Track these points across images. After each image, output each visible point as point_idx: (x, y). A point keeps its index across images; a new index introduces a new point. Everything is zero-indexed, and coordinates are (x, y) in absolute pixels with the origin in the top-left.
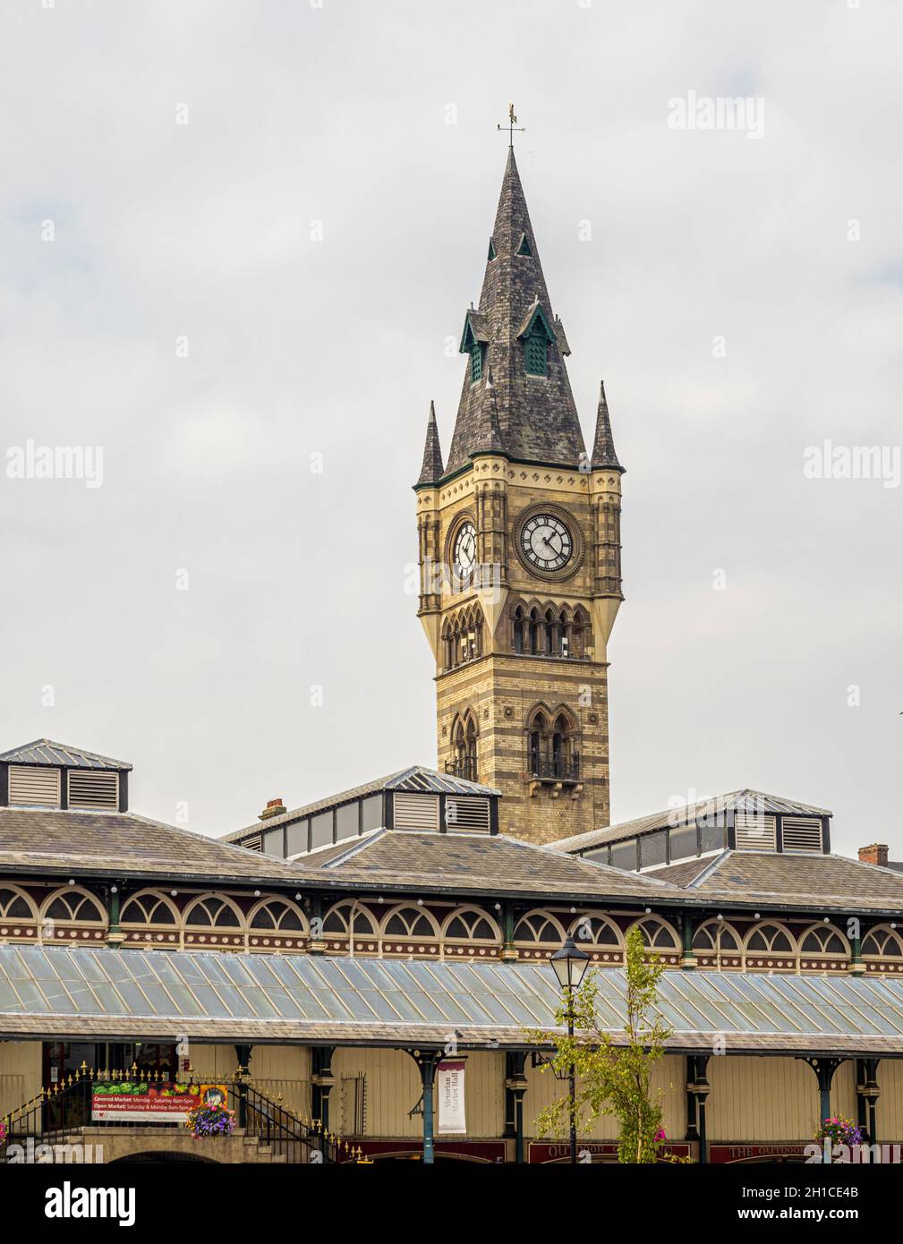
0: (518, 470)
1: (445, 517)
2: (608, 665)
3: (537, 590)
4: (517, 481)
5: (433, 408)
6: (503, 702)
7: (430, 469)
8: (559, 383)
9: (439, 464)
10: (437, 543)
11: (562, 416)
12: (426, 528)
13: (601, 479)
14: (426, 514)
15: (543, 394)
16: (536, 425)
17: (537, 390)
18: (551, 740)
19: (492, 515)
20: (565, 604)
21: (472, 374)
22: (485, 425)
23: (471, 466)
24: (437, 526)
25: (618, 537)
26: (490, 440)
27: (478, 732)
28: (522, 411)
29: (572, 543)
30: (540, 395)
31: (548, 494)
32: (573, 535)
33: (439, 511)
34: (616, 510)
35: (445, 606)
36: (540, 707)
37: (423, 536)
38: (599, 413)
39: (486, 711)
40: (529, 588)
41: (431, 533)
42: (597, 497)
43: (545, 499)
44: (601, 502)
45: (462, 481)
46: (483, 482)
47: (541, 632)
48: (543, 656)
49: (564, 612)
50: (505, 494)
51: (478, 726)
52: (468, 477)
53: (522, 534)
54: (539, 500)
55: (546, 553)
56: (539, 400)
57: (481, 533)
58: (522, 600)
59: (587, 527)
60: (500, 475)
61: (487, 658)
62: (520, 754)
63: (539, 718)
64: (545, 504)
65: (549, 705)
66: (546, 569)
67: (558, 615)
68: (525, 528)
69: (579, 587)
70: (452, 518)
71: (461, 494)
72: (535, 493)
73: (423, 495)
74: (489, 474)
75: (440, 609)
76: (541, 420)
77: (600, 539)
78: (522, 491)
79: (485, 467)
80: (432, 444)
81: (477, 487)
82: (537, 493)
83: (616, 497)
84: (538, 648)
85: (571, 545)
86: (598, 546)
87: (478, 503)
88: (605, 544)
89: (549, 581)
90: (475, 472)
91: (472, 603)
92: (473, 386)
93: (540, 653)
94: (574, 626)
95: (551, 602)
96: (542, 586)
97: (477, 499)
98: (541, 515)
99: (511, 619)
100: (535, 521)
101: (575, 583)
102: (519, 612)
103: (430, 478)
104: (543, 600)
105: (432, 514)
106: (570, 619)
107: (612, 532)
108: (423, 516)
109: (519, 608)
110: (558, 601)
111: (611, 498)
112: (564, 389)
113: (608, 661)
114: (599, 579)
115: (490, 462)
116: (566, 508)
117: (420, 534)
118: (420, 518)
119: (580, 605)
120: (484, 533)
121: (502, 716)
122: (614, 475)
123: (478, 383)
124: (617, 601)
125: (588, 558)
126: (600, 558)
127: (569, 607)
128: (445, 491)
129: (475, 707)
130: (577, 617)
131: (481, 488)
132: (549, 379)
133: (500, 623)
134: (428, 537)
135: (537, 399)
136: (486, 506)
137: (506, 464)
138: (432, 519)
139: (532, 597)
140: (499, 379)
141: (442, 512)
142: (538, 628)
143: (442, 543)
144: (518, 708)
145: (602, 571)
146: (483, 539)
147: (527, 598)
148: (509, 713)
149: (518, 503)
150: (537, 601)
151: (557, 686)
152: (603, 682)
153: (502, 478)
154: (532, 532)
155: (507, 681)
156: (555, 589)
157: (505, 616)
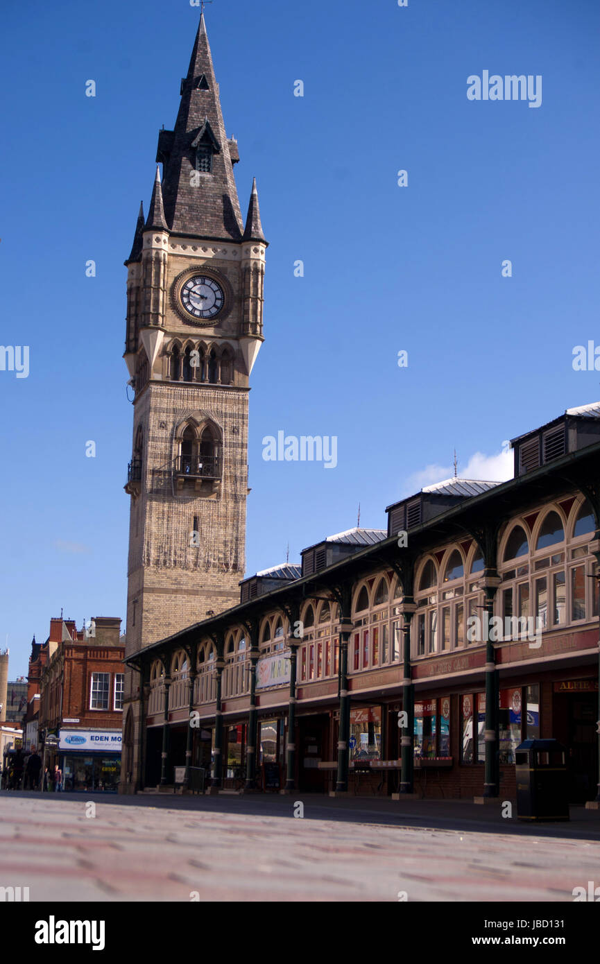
32: (224, 290)
119: (227, 343)
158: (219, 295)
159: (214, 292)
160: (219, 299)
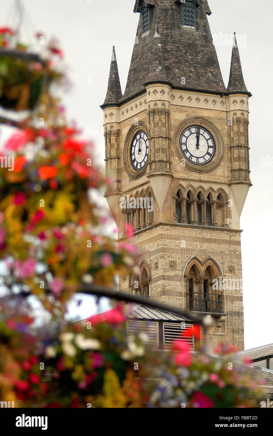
0: (178, 93)
1: (124, 127)
2: (241, 231)
3: (191, 178)
4: (177, 101)
5: (114, 51)
6: (168, 257)
7: (113, 94)
8: (204, 34)
9: (119, 90)
10: (118, 145)
11: (207, 57)
12: (110, 135)
13: (235, 101)
14: (110, 125)
15: (193, 41)
16: (189, 63)
17: (189, 39)
18: (202, 285)
19: (160, 126)
20: (211, 188)
21: (143, 27)
22: (154, 62)
23: (144, 91)
24: (118, 133)
25: (247, 141)
26: (158, 73)
27: (151, 278)
28: (179, 53)
29: (215, 145)
30: (191, 42)
31: (198, 111)
32: (216, 139)
33: (120, 123)
34: (246, 123)
35: (124, 189)
36: (195, 260)
37: (108, 141)
38: (232, 55)
39: (157, 263)
40: (186, 176)
41: (113, 138)
42: (232, 113)
43: (197, 115)
44: (235, 117)
45: (137, 101)
46: (154, 102)
47: (194, 208)
48: (196, 225)
49: (210, 193)
50: (169, 111)
51: (151, 274)
52: (141, 99)
53: (181, 139)
54: (192, 115)
55: (197, 153)
56: (191, 46)
57: (152, 138)
58: (181, 185)
59: (225, 134)
60: (166, 97)
61: (157, 226)
62: (180, 294)
63: (194, 269)
64: (198, 118)
65: (200, 259)
66: (197, 164)
67: (206, 196)
68: (182, 135)
69: (221, 176)
70: (129, 127)
71: (135, 111)
72: (189, 110)
73: (109, 110)
74: (159, 96)
75: (120, 191)
76: (192, 59)
77: (235, 143)
78: (180, 109)
79: (155, 91)
80: (114, 76)
81: (149, 106)
82: (190, 110)
83: (245, 113)
84: (192, 220)
85: (214, 147)
86: (234, 147)
87: (149, 117)
88: (238, 146)
89: (200, 172)
90: (148, 96)
91: (145, 187)
92: (143, 35)
93: (193, 222)
94: (217, 203)
95: (201, 187)
96: (194, 176)
97: (149, 115)
98: (193, 125)
99: (174, 198)
100: (189, 130)
101: (217, 174)
102: (179, 194)
103: (113, 100)
104: (196, 185)
105: (114, 125)
106: (215, 197)
107: (243, 138)
108: (108, 126)
109: (179, 190)
110: (206, 186)
111: (242, 114)
112: (207, 38)
113: (241, 229)
114: (234, 170)
115: (159, 87)
116: (211, 121)
117: (106, 139)
118: (106, 128)
119: (221, 189)
120: (154, 138)
121: (168, 267)
122: (244, 98)
123: (147, 33)
124: (247, 186)
125: (226, 156)
126: (235, 156)
127: (213, 190)
128: (124, 108)
129: (148, 261)
130: (219, 197)
131: (152, 107)
132: (197, 31)
133: (166, 201)
134: (112, 141)
135: (189, 45)
136: (155, 119)
137: (169, 90)
138: (116, 128)
139: (188, 183)
140: (163, 31)
141: (122, 124)
142: (192, 206)
143: (122, 145)
144: (178, 261)
145: (236, 165)
146: (154, 142)
147: (184, 184)
148: (173, 265)
149: (178, 117)
150: (191, 186)
151: (205, 246)
152: (239, 243)
153: (167, 100)
154: (187, 138)
155: (171, 242)
156: (204, 177)
157: (169, 196)
158: (211, 143)
159: (207, 140)
160: (211, 147)
